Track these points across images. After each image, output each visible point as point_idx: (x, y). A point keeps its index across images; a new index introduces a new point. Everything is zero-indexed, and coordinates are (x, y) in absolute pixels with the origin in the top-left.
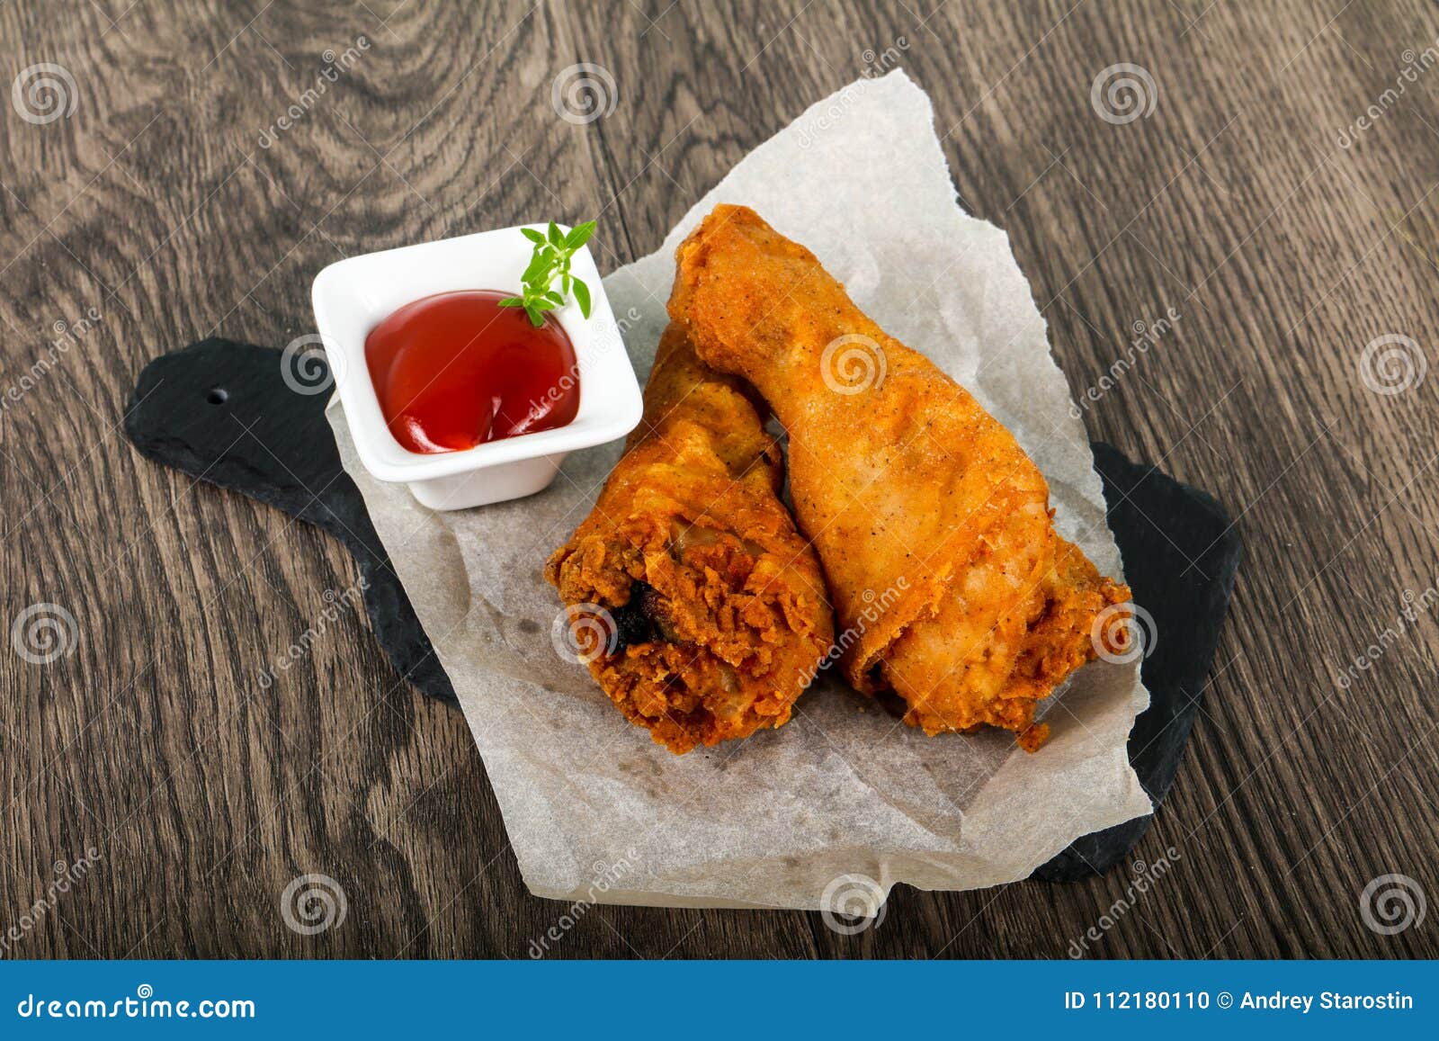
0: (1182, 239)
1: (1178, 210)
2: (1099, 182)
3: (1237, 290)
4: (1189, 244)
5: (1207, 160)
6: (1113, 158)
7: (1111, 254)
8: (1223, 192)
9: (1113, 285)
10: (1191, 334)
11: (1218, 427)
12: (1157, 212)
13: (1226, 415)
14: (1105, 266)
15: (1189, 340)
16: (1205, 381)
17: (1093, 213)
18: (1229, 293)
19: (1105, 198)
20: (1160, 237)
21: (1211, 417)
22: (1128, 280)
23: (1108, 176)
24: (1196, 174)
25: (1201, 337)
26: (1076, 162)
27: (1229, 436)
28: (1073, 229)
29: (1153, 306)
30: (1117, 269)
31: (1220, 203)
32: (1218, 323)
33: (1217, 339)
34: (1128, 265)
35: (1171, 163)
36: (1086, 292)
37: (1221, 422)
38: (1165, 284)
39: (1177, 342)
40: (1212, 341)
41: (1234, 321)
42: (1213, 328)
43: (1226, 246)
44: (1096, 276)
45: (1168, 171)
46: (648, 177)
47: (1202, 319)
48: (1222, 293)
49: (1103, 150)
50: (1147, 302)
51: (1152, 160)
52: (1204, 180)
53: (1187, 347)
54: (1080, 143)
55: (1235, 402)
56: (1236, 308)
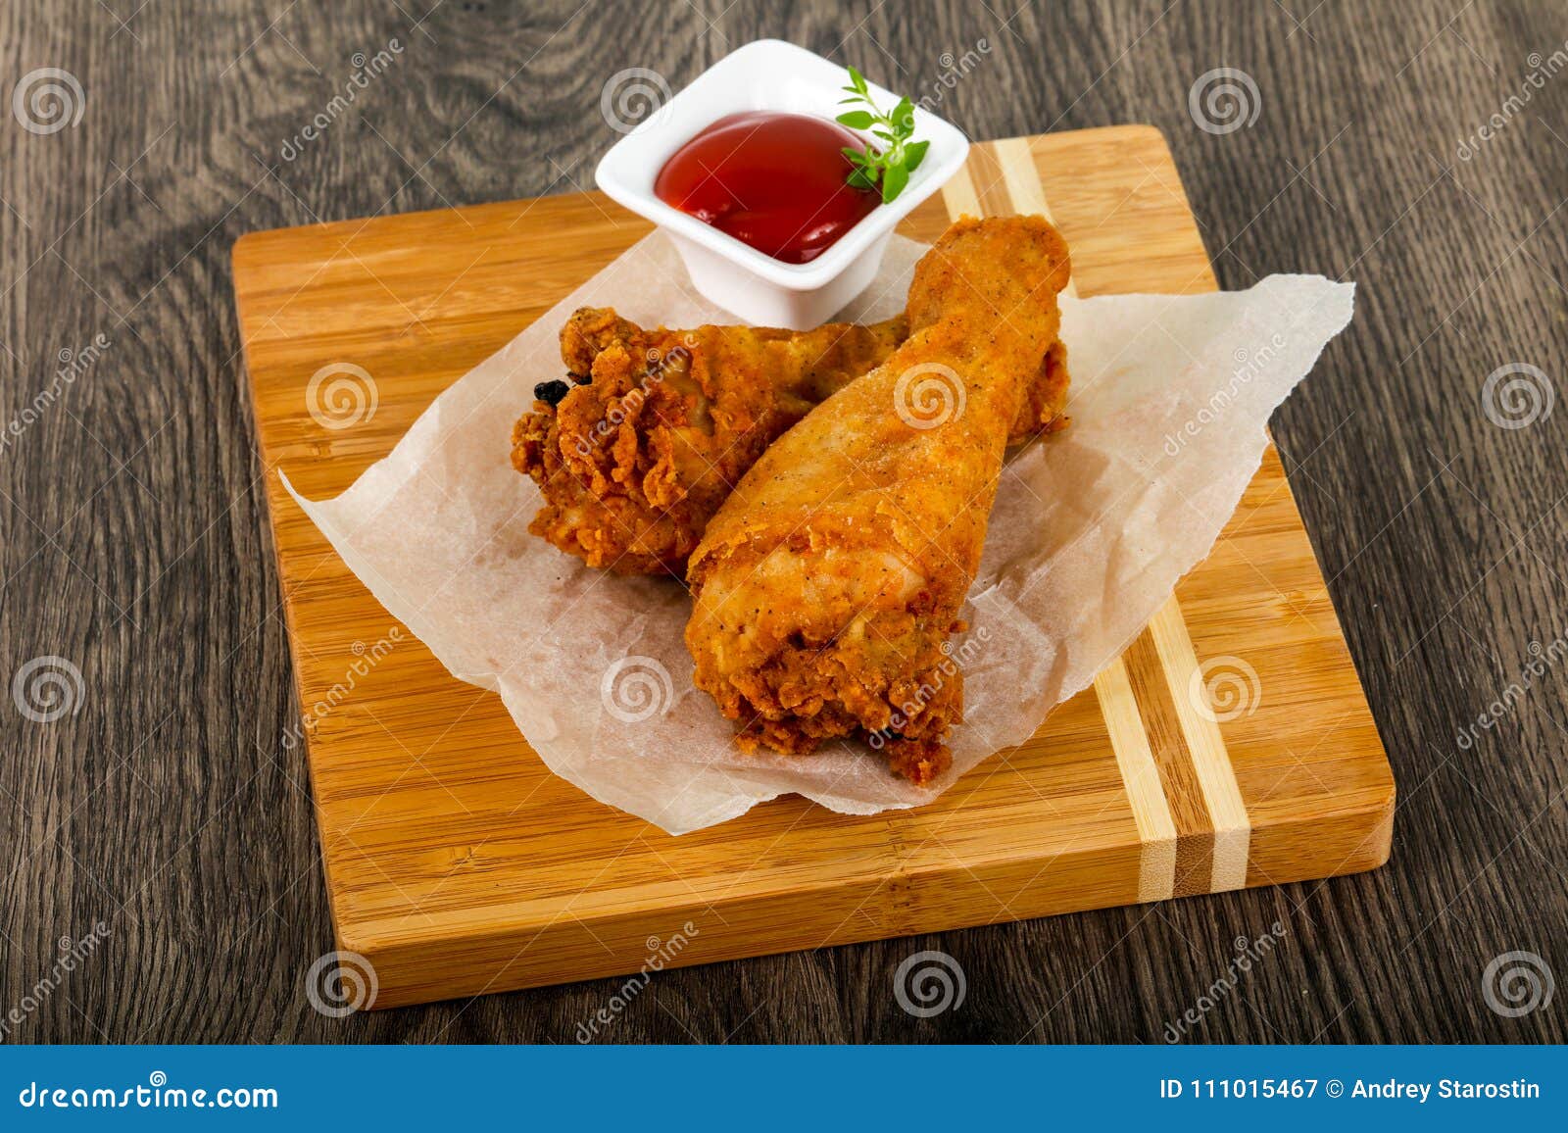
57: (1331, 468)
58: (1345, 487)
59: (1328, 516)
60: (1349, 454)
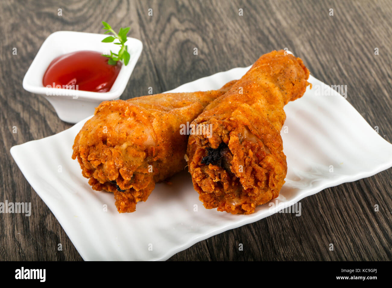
0: (347, 49)
1: (345, 41)
2: (317, 35)
3: (366, 62)
4: (349, 50)
5: (355, 27)
6: (322, 29)
7: (322, 54)
8: (361, 36)
9: (322, 62)
10: (351, 74)
11: (361, 100)
12: (338, 42)
13: (363, 96)
14: (320, 57)
15: (350, 76)
16: (356, 87)
17: (315, 44)
18: (364, 63)
19: (320, 39)
20: (339, 49)
21: (358, 97)
22: (328, 61)
23: (321, 33)
24: (351, 31)
25: (354, 75)
26: (309, 30)
27: (365, 102)
28: (309, 48)
29: (337, 68)
30: (324, 58)
31: (360, 39)
32: (360, 71)
33: (360, 76)
34: (328, 57)
35: (342, 28)
36: (313, 65)
37: (362, 98)
38: (341, 61)
39: (345, 77)
40: (358, 76)
41: (366, 70)
42: (358, 72)
43: (362, 50)
44: (316, 60)
45: (342, 31)
46: (160, 40)
47: (354, 70)
48: (361, 62)
49: (319, 27)
50: (334, 66)
51: (336, 29)
52: (354, 32)
53: (349, 79)
54: (311, 25)
55: (367, 92)
56: (366, 67)
57: (360, 96)
58: (366, 100)
59: (362, 110)
60: (365, 91)
